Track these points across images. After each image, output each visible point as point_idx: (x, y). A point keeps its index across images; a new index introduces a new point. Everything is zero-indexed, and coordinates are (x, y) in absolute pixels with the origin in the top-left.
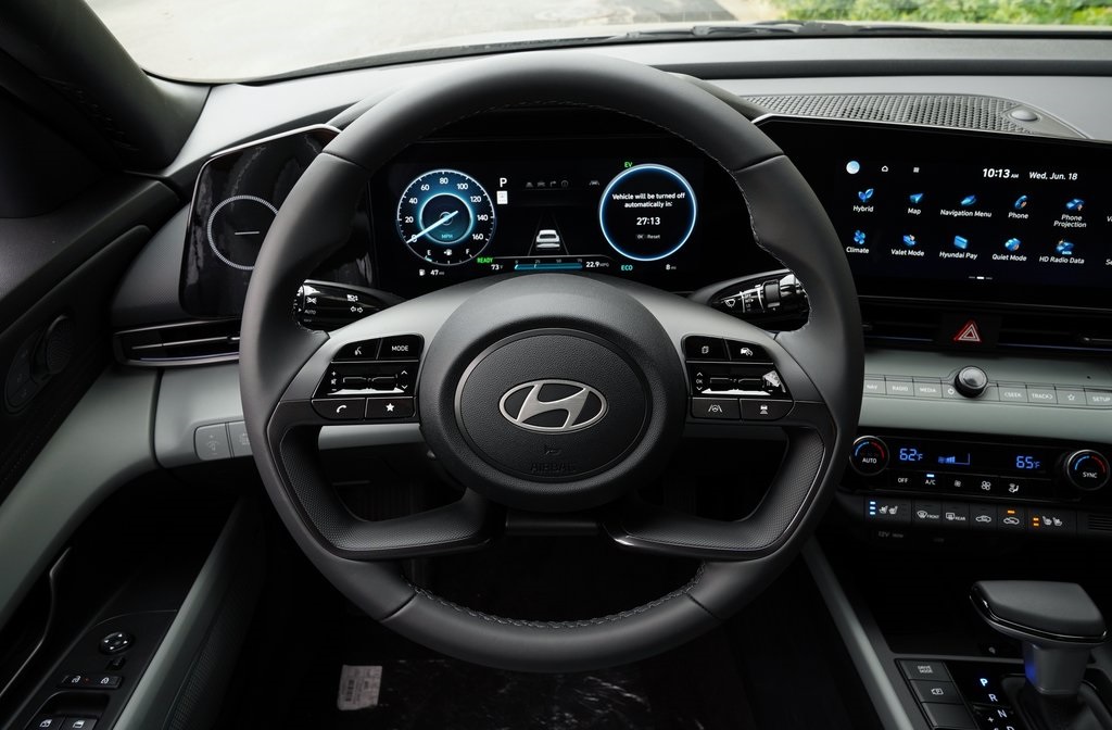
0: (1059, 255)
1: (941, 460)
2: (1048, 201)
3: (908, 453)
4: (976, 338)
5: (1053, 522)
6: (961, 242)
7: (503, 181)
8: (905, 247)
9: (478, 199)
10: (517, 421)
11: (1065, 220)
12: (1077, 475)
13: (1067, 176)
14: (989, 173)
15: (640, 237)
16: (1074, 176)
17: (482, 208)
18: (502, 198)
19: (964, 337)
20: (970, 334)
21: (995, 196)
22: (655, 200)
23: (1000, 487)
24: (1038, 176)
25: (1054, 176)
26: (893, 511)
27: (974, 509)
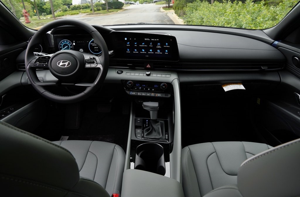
0: (158, 52)
1: (143, 86)
2: (155, 44)
3: (137, 84)
4: (149, 67)
5: (159, 95)
6: (143, 50)
7: (74, 41)
8: (135, 51)
9: (70, 44)
10: (59, 66)
11: (158, 47)
12: (162, 87)
14: (146, 39)
15: (95, 50)
16: (158, 40)
17: (71, 45)
18: (74, 44)
19: (147, 67)
20: (148, 66)
21: (147, 43)
23: (151, 90)
24: (153, 40)
25: (155, 40)
26: (134, 93)
27: (147, 93)
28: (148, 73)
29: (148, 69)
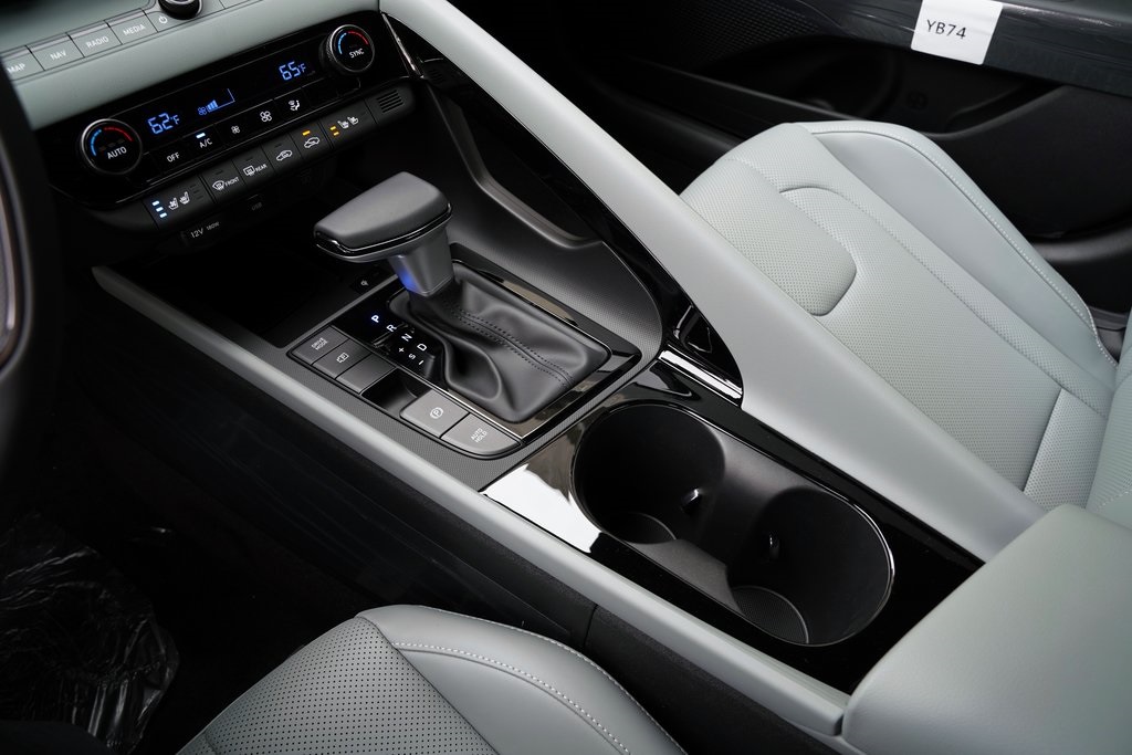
1: (202, 111)
3: (159, 121)
5: (350, 123)
12: (345, 58)
23: (280, 111)
26: (185, 200)
27: (269, 148)
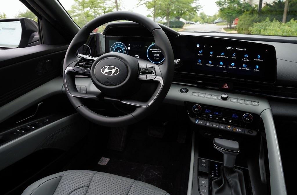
0: (244, 67)
1: (215, 113)
2: (240, 55)
3: (208, 110)
4: (227, 87)
5: (239, 130)
6: (221, 63)
7: (129, 45)
8: (209, 64)
9: (124, 48)
10: (104, 73)
11: (244, 59)
12: (245, 119)
13: (244, 49)
14: (227, 48)
15: (155, 58)
16: (246, 49)
17: (125, 50)
18: (129, 48)
19: (224, 87)
20: (226, 86)
21: (229, 53)
22: (158, 51)
23: (227, 120)
24: (238, 49)
25: (241, 49)
26: (201, 123)
27: (220, 125)
28: (225, 96)
29: (225, 91)
